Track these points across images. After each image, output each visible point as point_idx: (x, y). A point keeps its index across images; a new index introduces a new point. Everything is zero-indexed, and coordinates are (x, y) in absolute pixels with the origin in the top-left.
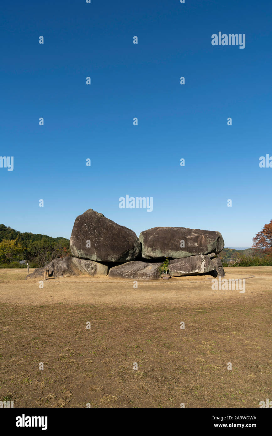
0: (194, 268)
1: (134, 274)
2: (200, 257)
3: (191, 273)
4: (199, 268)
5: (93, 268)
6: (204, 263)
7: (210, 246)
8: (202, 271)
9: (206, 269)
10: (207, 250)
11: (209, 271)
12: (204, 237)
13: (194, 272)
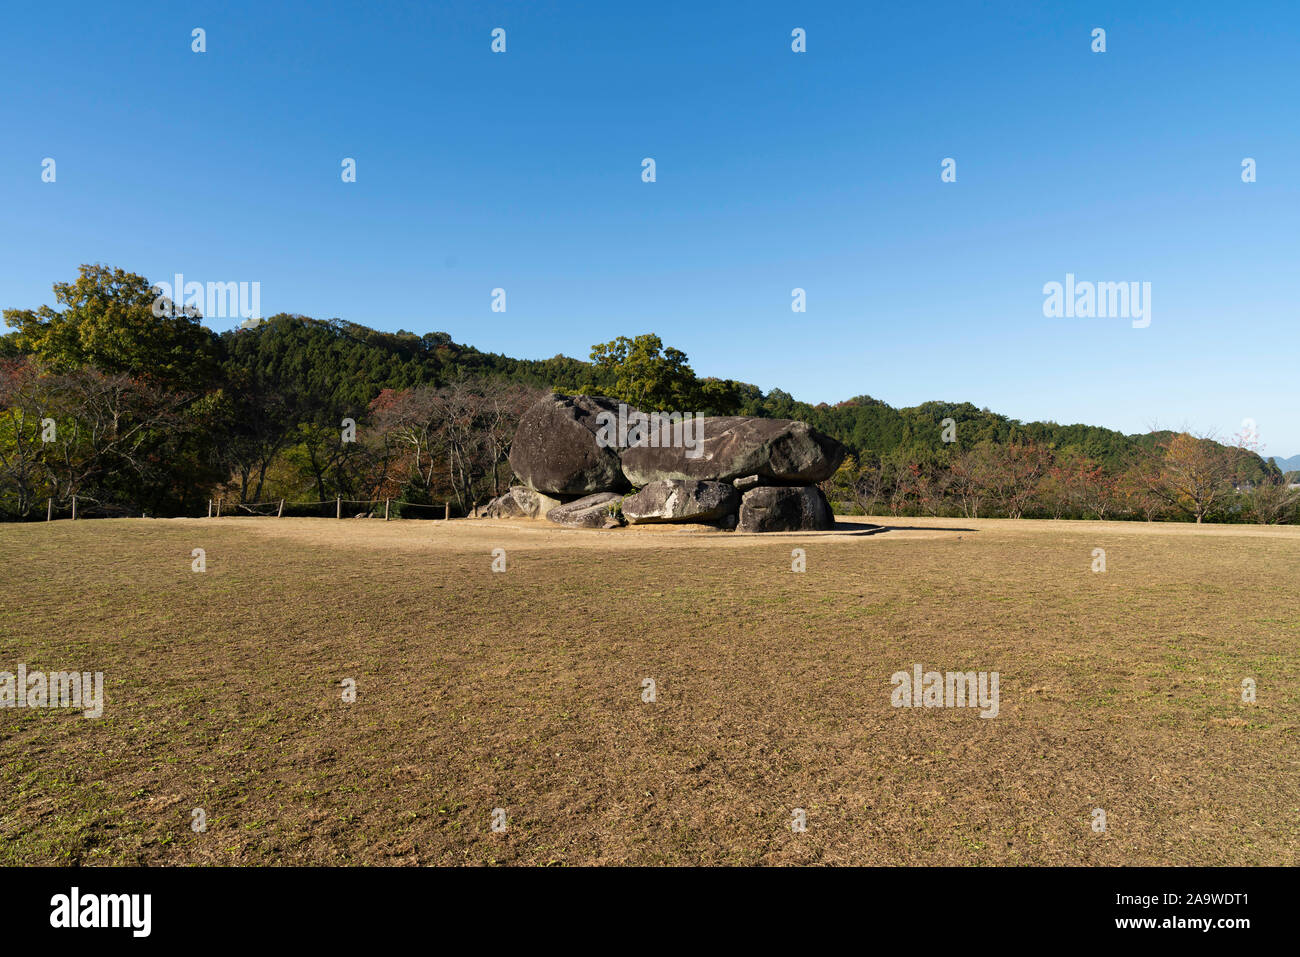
0: (650, 507)
1: (566, 516)
2: (665, 483)
3: (644, 516)
4: (661, 507)
5: (531, 504)
6: (674, 496)
7: (742, 460)
8: (669, 514)
9: (679, 509)
10: (728, 468)
11: (685, 514)
12: (734, 439)
13: (650, 515)
